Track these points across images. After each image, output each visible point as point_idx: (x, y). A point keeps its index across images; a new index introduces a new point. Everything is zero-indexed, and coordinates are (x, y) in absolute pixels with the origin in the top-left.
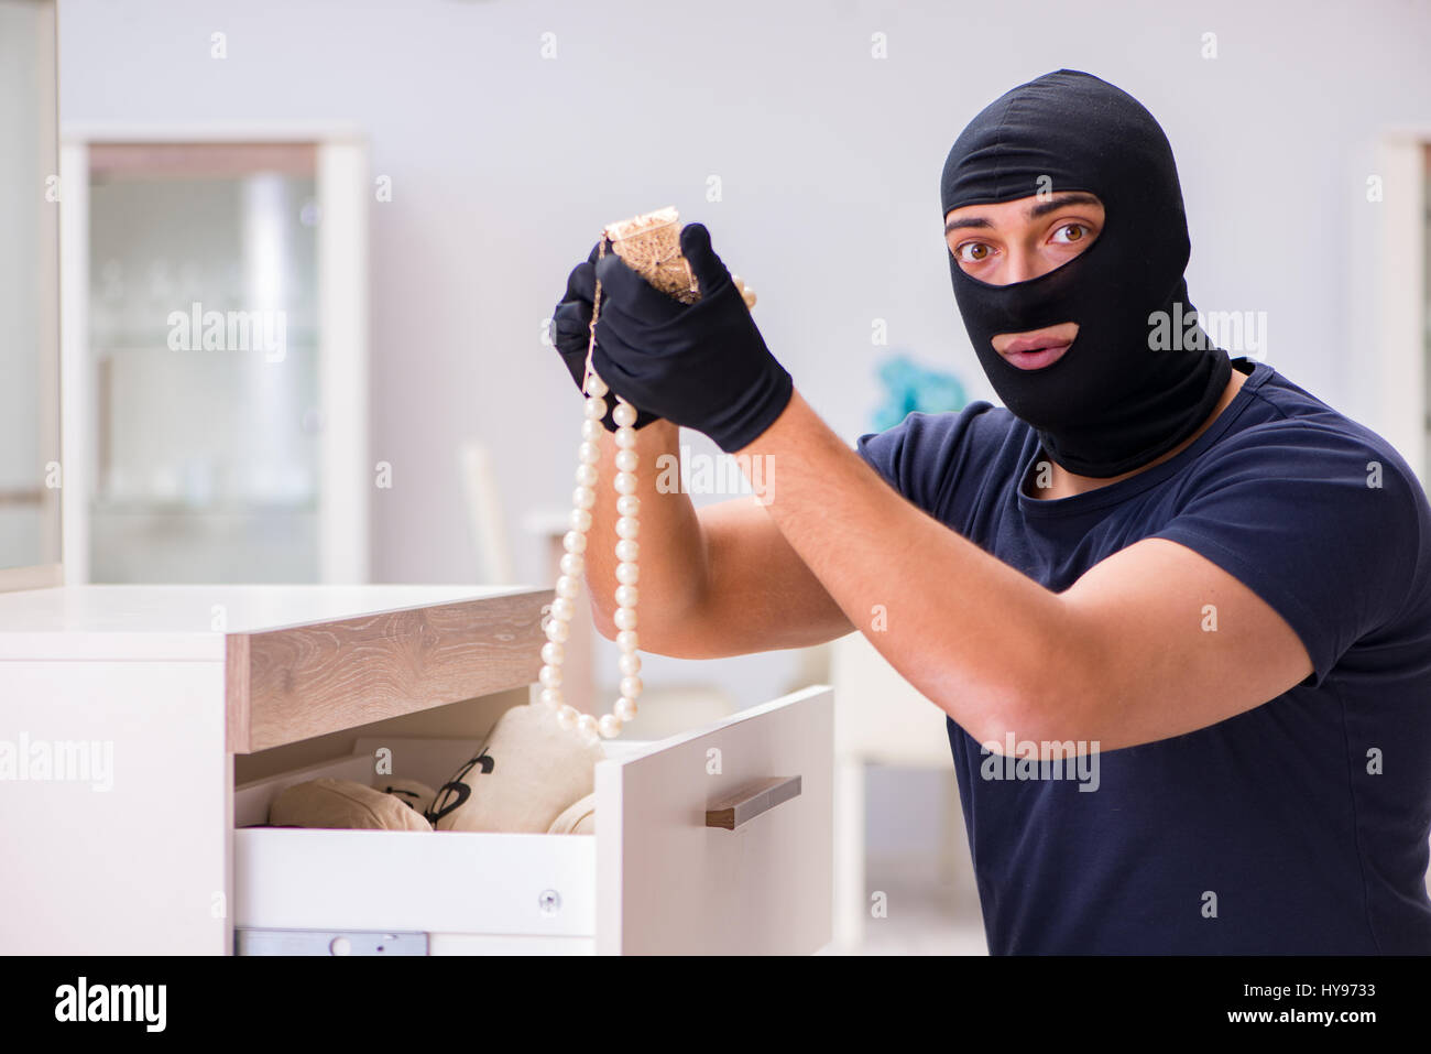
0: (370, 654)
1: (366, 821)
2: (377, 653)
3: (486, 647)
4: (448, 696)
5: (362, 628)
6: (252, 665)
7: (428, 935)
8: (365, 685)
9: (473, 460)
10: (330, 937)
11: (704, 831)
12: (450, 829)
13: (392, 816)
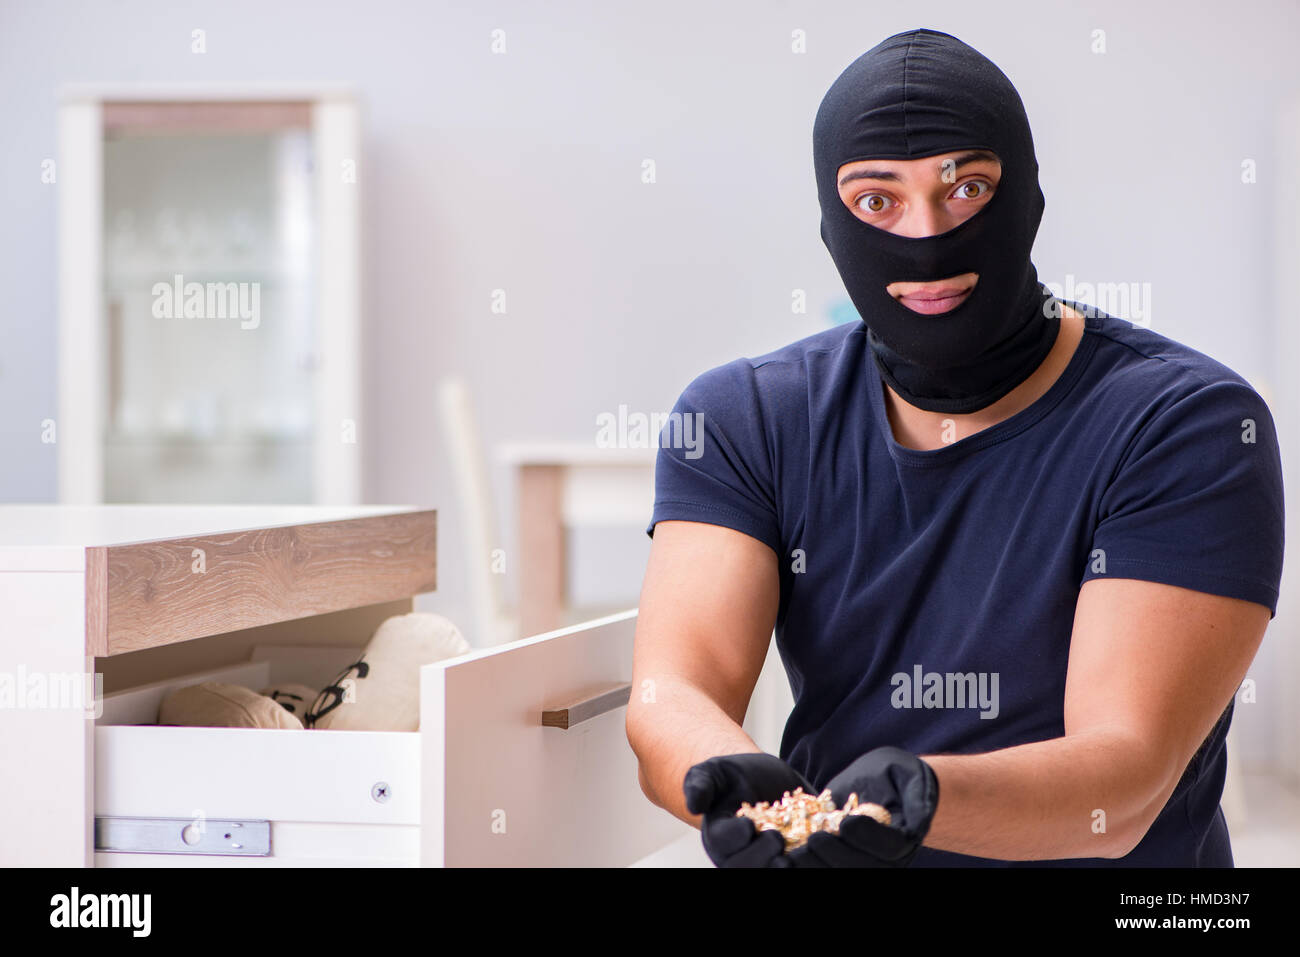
0: (236, 567)
1: (242, 721)
2: (246, 567)
3: (362, 563)
4: (320, 606)
5: (228, 543)
6: (110, 576)
7: (270, 823)
8: (230, 596)
9: (452, 397)
10: (184, 825)
11: (539, 730)
12: (326, 728)
13: (266, 716)
